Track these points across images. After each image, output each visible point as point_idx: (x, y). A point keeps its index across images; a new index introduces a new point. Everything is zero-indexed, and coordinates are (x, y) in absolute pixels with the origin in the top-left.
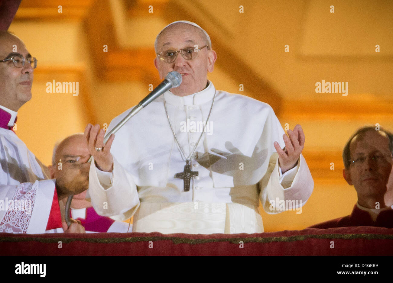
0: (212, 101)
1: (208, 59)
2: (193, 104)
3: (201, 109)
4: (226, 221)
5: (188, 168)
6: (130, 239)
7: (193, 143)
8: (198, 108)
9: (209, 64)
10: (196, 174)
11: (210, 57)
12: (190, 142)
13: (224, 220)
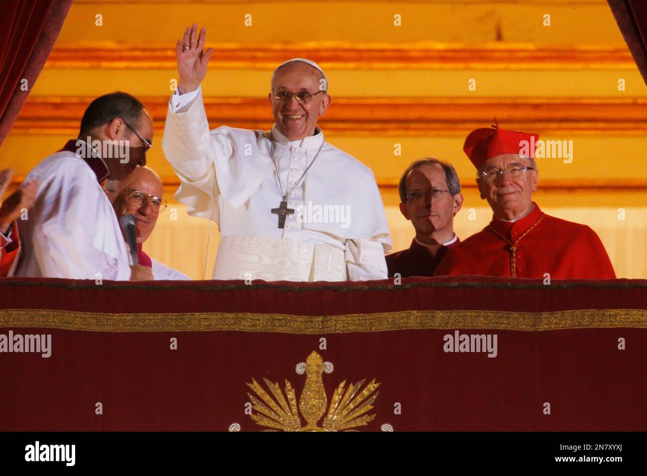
0: (318, 149)
1: (322, 103)
2: (300, 146)
3: (306, 153)
4: (313, 262)
5: (284, 204)
6: (233, 286)
7: (292, 182)
8: (304, 151)
9: (322, 107)
10: (292, 211)
11: (324, 101)
12: (289, 181)
13: (311, 261)
